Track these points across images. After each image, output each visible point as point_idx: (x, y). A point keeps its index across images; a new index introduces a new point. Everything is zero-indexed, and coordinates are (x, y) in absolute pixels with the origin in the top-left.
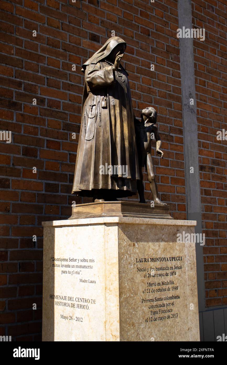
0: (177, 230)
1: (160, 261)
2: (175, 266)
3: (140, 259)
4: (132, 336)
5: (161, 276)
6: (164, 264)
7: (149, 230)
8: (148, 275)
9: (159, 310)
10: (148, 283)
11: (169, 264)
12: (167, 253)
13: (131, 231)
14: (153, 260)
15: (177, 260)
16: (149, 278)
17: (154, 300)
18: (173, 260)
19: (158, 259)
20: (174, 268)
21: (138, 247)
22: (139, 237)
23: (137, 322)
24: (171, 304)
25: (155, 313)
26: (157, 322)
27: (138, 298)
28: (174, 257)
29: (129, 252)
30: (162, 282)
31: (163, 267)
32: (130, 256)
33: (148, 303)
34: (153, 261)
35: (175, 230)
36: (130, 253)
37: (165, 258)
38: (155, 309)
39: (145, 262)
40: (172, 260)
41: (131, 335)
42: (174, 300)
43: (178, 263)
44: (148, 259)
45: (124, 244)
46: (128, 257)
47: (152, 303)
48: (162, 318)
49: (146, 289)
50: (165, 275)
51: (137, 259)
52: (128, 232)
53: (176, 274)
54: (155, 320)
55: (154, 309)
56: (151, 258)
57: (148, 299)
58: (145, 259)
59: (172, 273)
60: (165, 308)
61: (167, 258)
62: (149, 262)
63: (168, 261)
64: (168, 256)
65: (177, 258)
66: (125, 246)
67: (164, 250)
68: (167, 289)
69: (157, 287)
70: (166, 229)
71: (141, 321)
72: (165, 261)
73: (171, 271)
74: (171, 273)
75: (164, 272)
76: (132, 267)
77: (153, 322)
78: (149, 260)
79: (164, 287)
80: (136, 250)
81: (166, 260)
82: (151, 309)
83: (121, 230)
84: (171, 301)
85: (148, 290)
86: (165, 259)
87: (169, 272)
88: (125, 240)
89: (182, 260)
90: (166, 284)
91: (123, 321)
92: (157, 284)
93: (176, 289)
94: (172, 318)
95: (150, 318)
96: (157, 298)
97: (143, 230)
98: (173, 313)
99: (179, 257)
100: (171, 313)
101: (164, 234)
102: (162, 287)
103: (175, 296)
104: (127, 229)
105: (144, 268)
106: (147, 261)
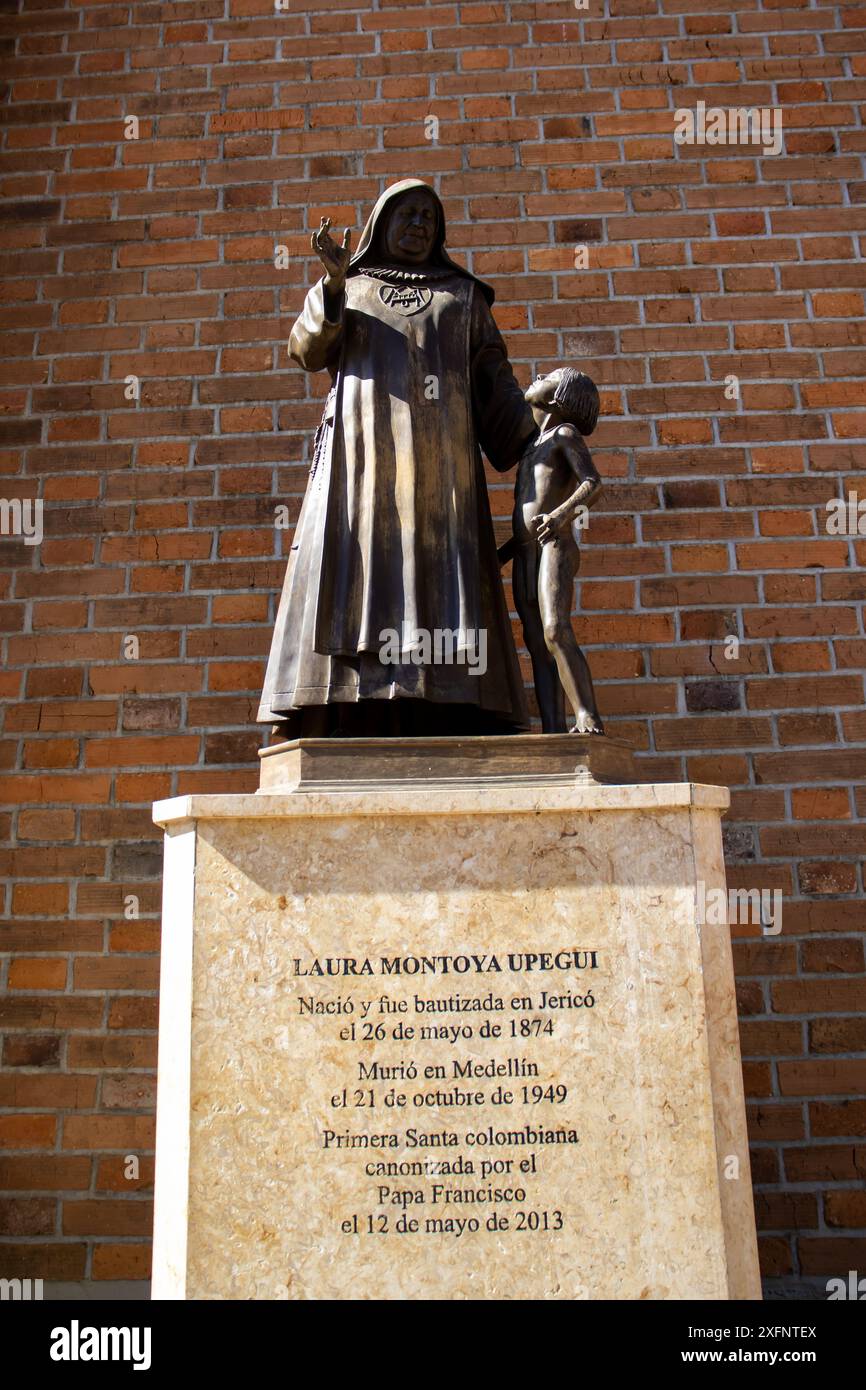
0: (564, 835)
1: (445, 971)
2: (544, 994)
3: (317, 963)
4: (258, 1282)
5: (451, 1037)
6: (471, 985)
7: (374, 840)
8: (361, 1032)
9: (435, 1187)
10: (362, 1065)
11: (507, 984)
12: (491, 937)
13: (267, 849)
14: (395, 966)
15: (564, 965)
16: (371, 1047)
17: (403, 1138)
18: (536, 966)
19: (429, 964)
20: (537, 1001)
21: (308, 913)
22: (314, 870)
23: (290, 1226)
24: (517, 1163)
25: (403, 1198)
26: (420, 1239)
27: (300, 1126)
28: (542, 956)
29: (251, 934)
30: (456, 1063)
31: (460, 998)
32: (261, 950)
33: (366, 1155)
34: (398, 972)
35: (549, 835)
36: (259, 937)
37: (475, 958)
38: (408, 1182)
39: (346, 973)
40: (529, 968)
41: (254, 1278)
42: (540, 1149)
43: (572, 982)
44: (367, 962)
45: (227, 902)
46: (246, 953)
47: (388, 1151)
48: (456, 1226)
49: (351, 1090)
50: (476, 1034)
51: (297, 961)
52: (248, 853)
53: (551, 1031)
54: (407, 1228)
55: (400, 1177)
56: (385, 961)
57: (365, 1132)
58: (350, 963)
59: (525, 1027)
60: (475, 1182)
61: (489, 959)
62: (371, 973)
63: (499, 969)
64: (501, 948)
65: (563, 960)
66: (229, 910)
67: (473, 924)
68: (487, 1098)
69: (421, 1085)
70: (489, 832)
71: (312, 1225)
72: (479, 970)
73: (519, 1015)
74: (518, 1027)
75: (474, 1020)
76: (271, 992)
77: (392, 1235)
78: (376, 965)
79: (470, 1085)
80: (294, 923)
81: (484, 967)
82: (383, 1180)
83: (213, 845)
84: (519, 1152)
85: (367, 1095)
86: (479, 965)
87: (502, 1019)
88: (231, 886)
89: (594, 965)
90: (479, 1072)
91: (208, 1211)
92: (421, 1072)
93: (552, 1097)
94: (519, 1228)
95: (371, 1217)
96: (420, 1133)
97: (336, 841)
98: (528, 1207)
99: (576, 954)
100: (517, 1206)
101: (471, 856)
102: (456, 1083)
103: (544, 1130)
104: (247, 841)
105: (343, 1001)
106: (358, 969)
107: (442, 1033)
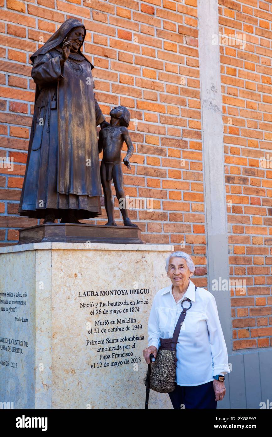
0: (142, 257)
1: (115, 295)
2: (137, 300)
3: (84, 293)
4: (70, 384)
5: (117, 313)
6: (121, 298)
7: (98, 257)
8: (96, 312)
9: (113, 354)
10: (96, 321)
11: (129, 298)
12: (126, 285)
13: (71, 259)
14: (104, 293)
15: (142, 293)
16: (98, 316)
17: (105, 341)
18: (136, 293)
19: (111, 292)
20: (136, 302)
21: (82, 278)
22: (83, 266)
23: (79, 368)
24: (131, 346)
25: (106, 357)
26: (110, 368)
27: (81, 340)
28: (137, 290)
29: (68, 285)
30: (118, 320)
31: (119, 302)
32: (70, 289)
33: (98, 347)
34: (104, 295)
35: (139, 257)
36: (70, 286)
37: (122, 291)
38: (107, 353)
39: (92, 296)
40: (134, 294)
41: (69, 384)
42: (136, 342)
43: (142, 297)
44: (97, 292)
45: (61, 275)
46: (66, 290)
47: (102, 345)
48: (117, 364)
49: (93, 329)
50: (122, 312)
51: (80, 292)
52: (66, 260)
53: (139, 310)
54: (106, 365)
55: (105, 352)
56: (101, 292)
57: (97, 340)
58: (93, 293)
59: (133, 310)
60: (121, 352)
61: (125, 291)
62: (98, 295)
63: (127, 294)
64: (128, 288)
65: (142, 291)
66: (61, 278)
67: (122, 281)
68: (125, 329)
69: (110, 326)
70: (126, 256)
71: (84, 367)
72: (123, 294)
73: (132, 306)
74: (132, 310)
75: (122, 308)
76: (73, 301)
77: (103, 368)
78: (99, 293)
79: (121, 326)
80: (79, 281)
81: (124, 293)
82: (101, 353)
83: (57, 258)
84: (131, 343)
85: (97, 330)
86: (123, 293)
87: (128, 307)
88: (62, 270)
89: (148, 293)
90: (123, 322)
91: (57, 367)
92: (110, 323)
93: (139, 328)
94: (131, 363)
95: (98, 363)
96: (109, 339)
97: (89, 257)
98: (133, 357)
99: (145, 290)
100: (131, 357)
101: (121, 262)
102: (118, 325)
103: (137, 337)
104: (66, 256)
105: (91, 304)
106: (95, 294)
107: (115, 312)
